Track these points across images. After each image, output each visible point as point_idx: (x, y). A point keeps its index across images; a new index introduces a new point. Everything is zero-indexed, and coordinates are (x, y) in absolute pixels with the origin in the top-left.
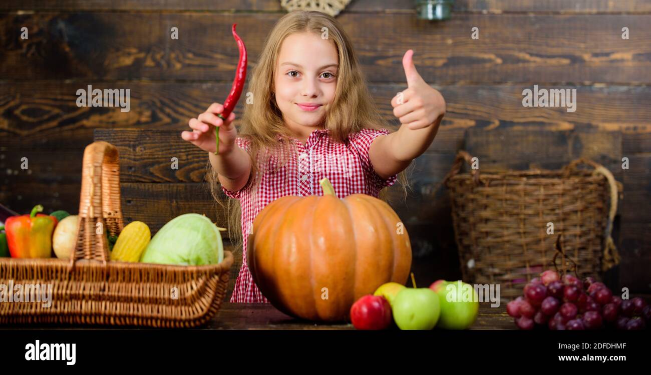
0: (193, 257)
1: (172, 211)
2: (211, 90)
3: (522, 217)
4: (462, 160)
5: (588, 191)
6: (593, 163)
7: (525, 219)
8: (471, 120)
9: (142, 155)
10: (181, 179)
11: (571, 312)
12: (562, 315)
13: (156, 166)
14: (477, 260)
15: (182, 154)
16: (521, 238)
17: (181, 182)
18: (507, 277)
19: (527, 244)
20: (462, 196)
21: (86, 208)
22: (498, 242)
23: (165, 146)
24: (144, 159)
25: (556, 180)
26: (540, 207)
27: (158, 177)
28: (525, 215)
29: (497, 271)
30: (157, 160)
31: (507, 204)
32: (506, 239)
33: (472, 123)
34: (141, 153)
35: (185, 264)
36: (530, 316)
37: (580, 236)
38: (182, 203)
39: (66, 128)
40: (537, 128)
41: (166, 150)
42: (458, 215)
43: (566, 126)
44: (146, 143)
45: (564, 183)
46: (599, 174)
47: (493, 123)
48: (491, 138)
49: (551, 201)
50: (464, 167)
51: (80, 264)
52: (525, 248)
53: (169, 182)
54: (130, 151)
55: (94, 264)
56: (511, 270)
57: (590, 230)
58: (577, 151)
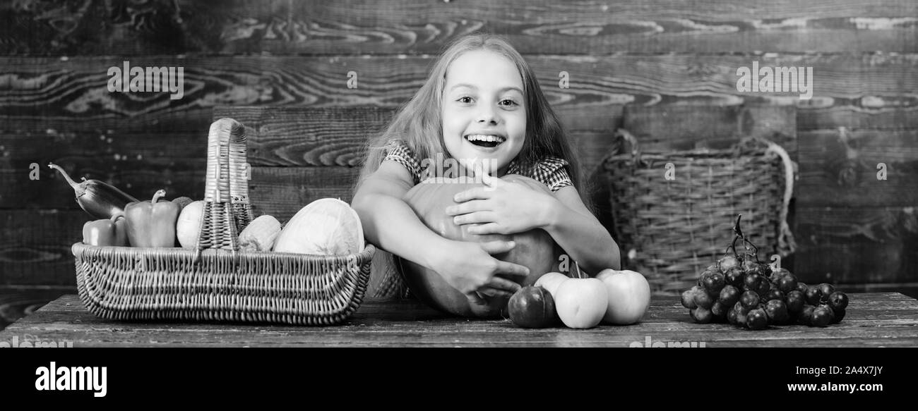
0: (331, 245)
1: (300, 198)
2: (339, 64)
3: (689, 201)
4: (621, 138)
5: (760, 171)
6: (766, 142)
7: (692, 204)
8: (630, 94)
9: (266, 136)
10: (309, 162)
11: (754, 300)
12: (743, 304)
13: (282, 149)
14: (639, 250)
15: (310, 134)
16: (687, 224)
17: (310, 165)
18: (672, 268)
19: (694, 232)
20: (621, 179)
21: (212, 191)
22: (662, 230)
23: (293, 126)
24: (268, 140)
25: (725, 161)
26: (709, 190)
27: (286, 161)
28: (692, 199)
29: (661, 262)
30: (283, 141)
31: (672, 188)
32: (671, 226)
33: (631, 99)
34: (265, 134)
35: (323, 253)
36: (707, 306)
37: (753, 222)
38: (311, 189)
39: (179, 108)
40: (703, 103)
41: (292, 130)
42: (617, 201)
43: (734, 101)
44: (271, 123)
45: (734, 163)
46: (772, 153)
47: (655, 98)
48: (653, 115)
49: (721, 183)
50: (622, 147)
51: (206, 253)
52: (692, 235)
53: (296, 166)
54: (253, 132)
55: (222, 254)
56: (677, 261)
57: (763, 215)
58: (747, 128)
